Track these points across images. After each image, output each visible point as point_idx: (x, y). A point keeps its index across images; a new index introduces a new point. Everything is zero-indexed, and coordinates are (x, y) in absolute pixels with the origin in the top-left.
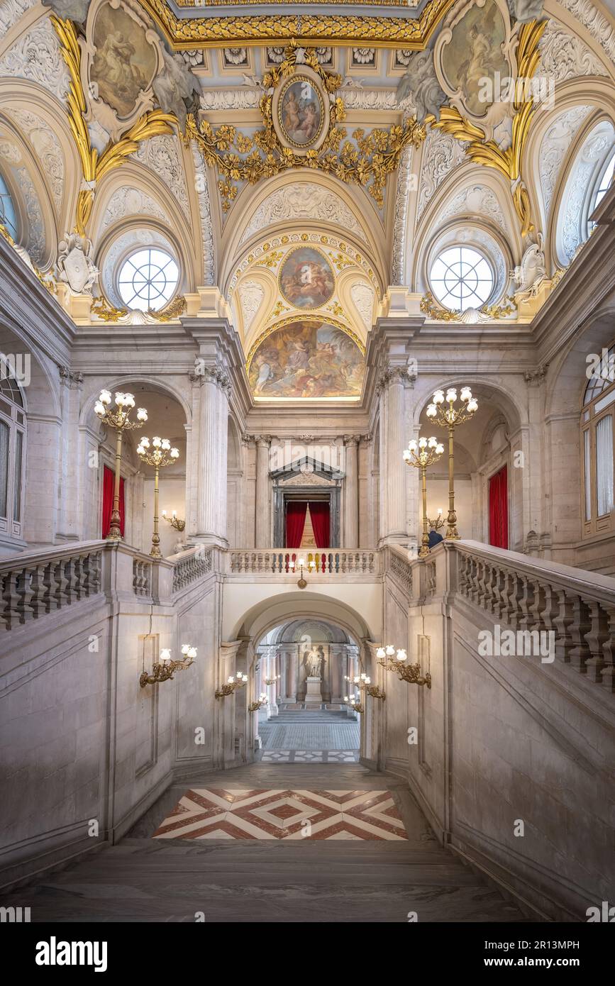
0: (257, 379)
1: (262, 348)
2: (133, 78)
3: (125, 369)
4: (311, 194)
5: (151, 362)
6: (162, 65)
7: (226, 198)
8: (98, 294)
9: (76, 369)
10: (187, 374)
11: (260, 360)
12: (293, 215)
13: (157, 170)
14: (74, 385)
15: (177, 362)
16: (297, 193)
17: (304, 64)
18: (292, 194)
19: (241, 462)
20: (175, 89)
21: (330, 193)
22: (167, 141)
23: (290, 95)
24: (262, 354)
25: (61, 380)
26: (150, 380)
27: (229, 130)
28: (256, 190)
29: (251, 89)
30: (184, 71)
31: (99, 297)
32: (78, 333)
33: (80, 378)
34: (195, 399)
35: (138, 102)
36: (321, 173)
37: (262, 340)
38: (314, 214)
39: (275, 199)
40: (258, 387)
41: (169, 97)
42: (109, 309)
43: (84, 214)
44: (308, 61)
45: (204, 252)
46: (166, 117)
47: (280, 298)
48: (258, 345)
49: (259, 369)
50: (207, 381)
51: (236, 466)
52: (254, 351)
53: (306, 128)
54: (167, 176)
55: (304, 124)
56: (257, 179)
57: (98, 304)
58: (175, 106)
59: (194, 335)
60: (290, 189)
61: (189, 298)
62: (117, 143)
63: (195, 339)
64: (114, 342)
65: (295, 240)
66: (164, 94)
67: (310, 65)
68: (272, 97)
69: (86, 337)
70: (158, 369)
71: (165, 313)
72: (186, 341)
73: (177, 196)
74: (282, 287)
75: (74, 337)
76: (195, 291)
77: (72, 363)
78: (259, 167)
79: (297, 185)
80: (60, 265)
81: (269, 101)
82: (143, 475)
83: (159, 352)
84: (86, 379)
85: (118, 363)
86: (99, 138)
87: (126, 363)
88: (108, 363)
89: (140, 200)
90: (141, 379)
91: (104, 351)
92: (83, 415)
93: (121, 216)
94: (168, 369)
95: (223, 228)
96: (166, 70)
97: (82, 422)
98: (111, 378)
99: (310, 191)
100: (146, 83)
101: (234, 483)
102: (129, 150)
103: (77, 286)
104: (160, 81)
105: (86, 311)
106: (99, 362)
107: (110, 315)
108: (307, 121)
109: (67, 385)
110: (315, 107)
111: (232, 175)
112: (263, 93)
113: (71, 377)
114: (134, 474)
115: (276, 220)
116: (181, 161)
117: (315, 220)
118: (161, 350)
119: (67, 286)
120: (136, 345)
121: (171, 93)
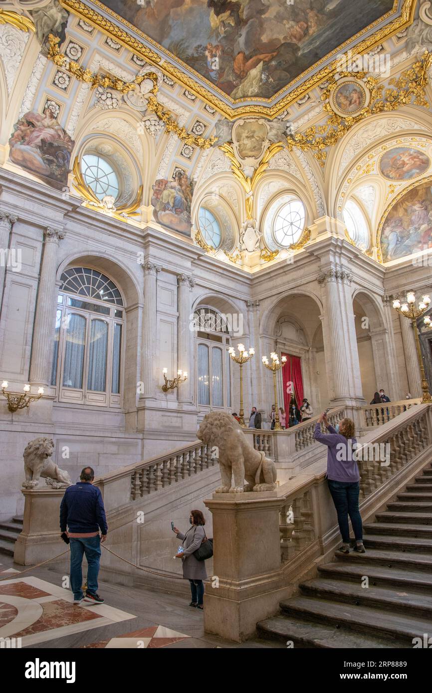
0: (388, 247)
1: (387, 220)
2: (257, 141)
3: (280, 290)
4: (376, 126)
5: (294, 280)
6: (268, 127)
7: (322, 161)
8: (263, 247)
9: (255, 299)
10: (316, 280)
11: (387, 231)
12: (369, 142)
13: (280, 168)
14: (255, 309)
15: (309, 275)
16: (366, 131)
17: (341, 78)
18: (363, 133)
19: (384, 321)
20: (278, 132)
21: (387, 119)
22: (281, 153)
23: (339, 95)
24: (388, 226)
25: (247, 309)
26: (295, 291)
27: (312, 129)
28: (337, 147)
29: (317, 106)
30: (280, 123)
31: (263, 248)
32: (253, 277)
33: (257, 304)
34: (324, 296)
35: (263, 147)
36: (375, 115)
37: (386, 215)
38: (384, 133)
39: (353, 142)
40: (389, 253)
41: (276, 137)
42: (269, 253)
43: (250, 208)
44: (342, 76)
45: (315, 197)
46: (278, 144)
47: (389, 182)
48: (384, 220)
49: (388, 239)
50: (328, 282)
51: (380, 326)
52: (381, 226)
53: (355, 102)
54: (286, 168)
55: (353, 101)
56: (336, 140)
57: (264, 253)
58: (280, 138)
59: (315, 254)
60: (361, 132)
61: (311, 228)
62: (258, 168)
63: (316, 256)
64: (272, 274)
65: (378, 153)
66: (273, 137)
67: (344, 76)
68: (329, 103)
69: (257, 278)
70: (299, 282)
71: (299, 244)
72: (312, 259)
73: (294, 174)
74: (388, 176)
75: (251, 280)
76: (314, 223)
77: (252, 295)
78: (335, 135)
79: (364, 128)
80: (241, 242)
81: (328, 105)
82: (315, 350)
83: (298, 271)
84: (261, 303)
85: (276, 287)
86: (249, 171)
87: (280, 285)
88: (271, 289)
89: (277, 184)
90: (290, 292)
91: (268, 281)
92: (261, 326)
93: (269, 197)
94: (304, 281)
95: (324, 177)
96: (271, 128)
97: (261, 332)
98: (274, 298)
99: (374, 125)
100: (264, 138)
101: (381, 341)
102: (265, 167)
103: (250, 249)
104: (269, 134)
105: (257, 261)
106: (266, 290)
107: (269, 258)
108: (354, 99)
109: (251, 311)
110: (356, 90)
111: (320, 148)
112: (323, 103)
113: (253, 305)
114: (308, 351)
115: (357, 151)
116: (291, 157)
117: (386, 136)
118: (299, 269)
119: (246, 251)
120: (285, 272)
121: (276, 135)
